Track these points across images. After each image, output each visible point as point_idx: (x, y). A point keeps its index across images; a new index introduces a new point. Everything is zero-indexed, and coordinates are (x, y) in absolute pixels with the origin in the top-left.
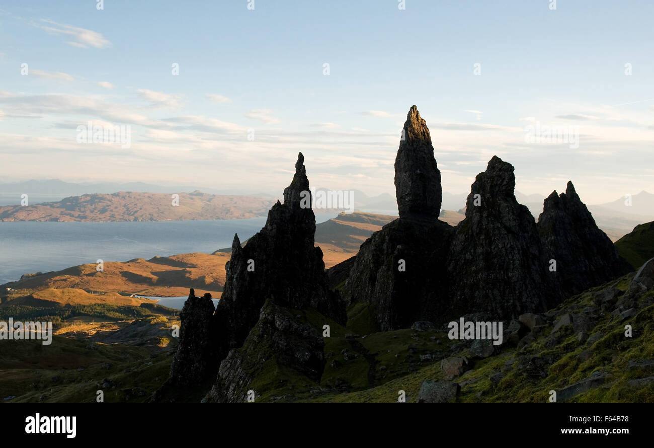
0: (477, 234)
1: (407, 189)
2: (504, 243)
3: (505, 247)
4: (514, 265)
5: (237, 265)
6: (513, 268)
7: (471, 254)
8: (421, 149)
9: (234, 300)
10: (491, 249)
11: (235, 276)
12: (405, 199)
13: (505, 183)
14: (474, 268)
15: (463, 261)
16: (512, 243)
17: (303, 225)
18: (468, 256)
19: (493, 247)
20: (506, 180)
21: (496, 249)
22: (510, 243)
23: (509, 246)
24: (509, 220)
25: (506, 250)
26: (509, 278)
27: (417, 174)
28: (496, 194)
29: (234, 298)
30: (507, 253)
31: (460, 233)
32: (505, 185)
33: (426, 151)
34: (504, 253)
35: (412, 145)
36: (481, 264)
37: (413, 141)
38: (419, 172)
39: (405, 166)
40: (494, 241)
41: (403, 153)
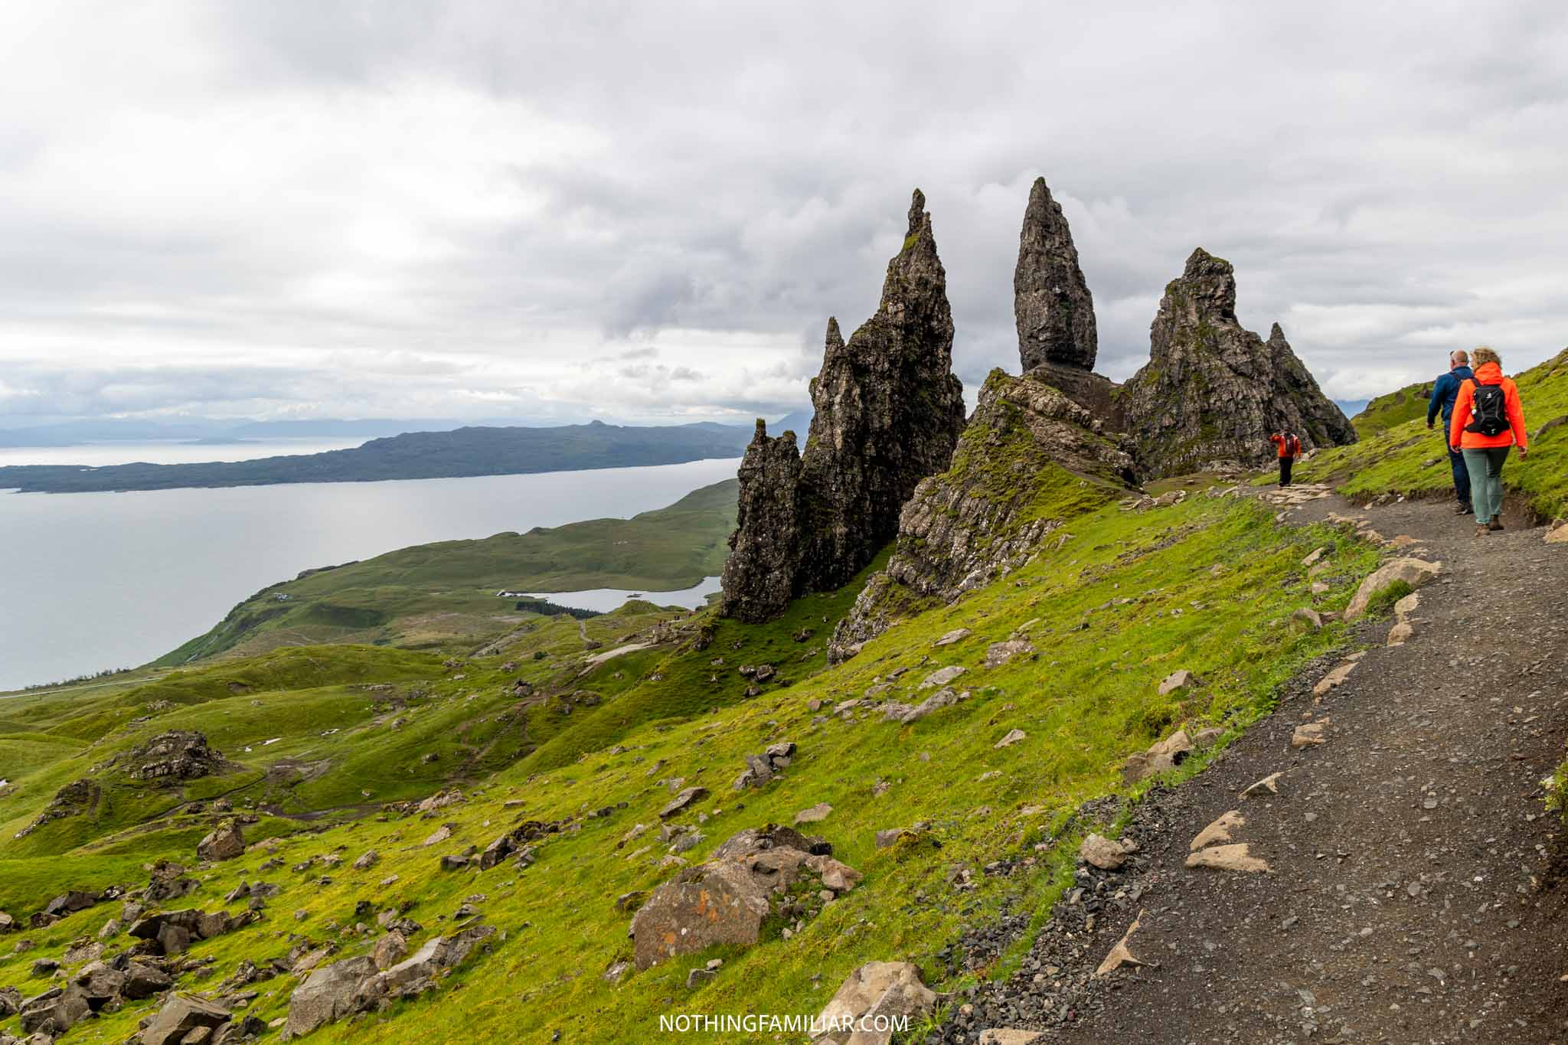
0: (1181, 381)
1: (1040, 320)
2: (1232, 392)
3: (1233, 398)
4: (1253, 427)
5: (837, 379)
6: (1252, 434)
7: (1172, 415)
8: (1059, 251)
9: (839, 447)
10: (1209, 405)
11: (838, 399)
12: (1037, 338)
13: (1219, 293)
14: (1181, 439)
15: (1157, 431)
16: (1245, 392)
17: (934, 323)
18: (1167, 421)
19: (1212, 401)
20: (1222, 288)
21: (1218, 403)
22: (1242, 391)
23: (1240, 397)
24: (1235, 353)
25: (1237, 404)
26: (1248, 450)
27: (1056, 295)
28: (1207, 313)
29: (839, 442)
30: (1237, 408)
31: (1147, 384)
32: (1221, 297)
33: (1065, 255)
34: (1233, 409)
35: (1044, 245)
36: (1196, 431)
37: (1044, 237)
38: (1058, 290)
39: (1035, 281)
40: (1213, 390)
41: (1029, 259)
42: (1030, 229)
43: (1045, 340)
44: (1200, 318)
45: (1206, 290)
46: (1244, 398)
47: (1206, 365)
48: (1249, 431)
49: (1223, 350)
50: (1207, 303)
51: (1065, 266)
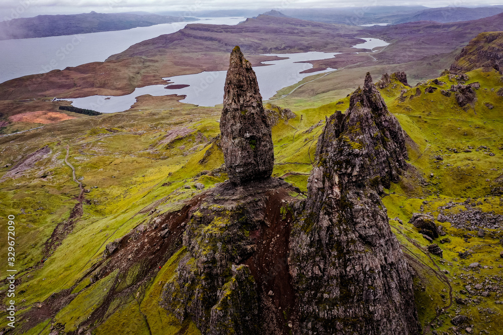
1: (236, 160)
2: (362, 264)
3: (363, 270)
4: (375, 295)
6: (374, 300)
8: (249, 103)
10: (346, 271)
12: (235, 169)
13: (355, 173)
15: (310, 274)
16: (371, 265)
19: (348, 269)
21: (352, 272)
22: (369, 265)
23: (367, 268)
24: (365, 227)
25: (365, 274)
27: (247, 138)
28: (346, 187)
30: (365, 277)
33: (254, 104)
34: (362, 277)
35: (239, 102)
37: (239, 96)
38: (248, 135)
39: (232, 132)
40: (349, 260)
41: (229, 115)
42: (229, 92)
43: (240, 173)
44: (341, 192)
45: (346, 168)
46: (370, 270)
47: (345, 238)
48: (373, 298)
49: (356, 223)
50: (346, 179)
51: (253, 114)
